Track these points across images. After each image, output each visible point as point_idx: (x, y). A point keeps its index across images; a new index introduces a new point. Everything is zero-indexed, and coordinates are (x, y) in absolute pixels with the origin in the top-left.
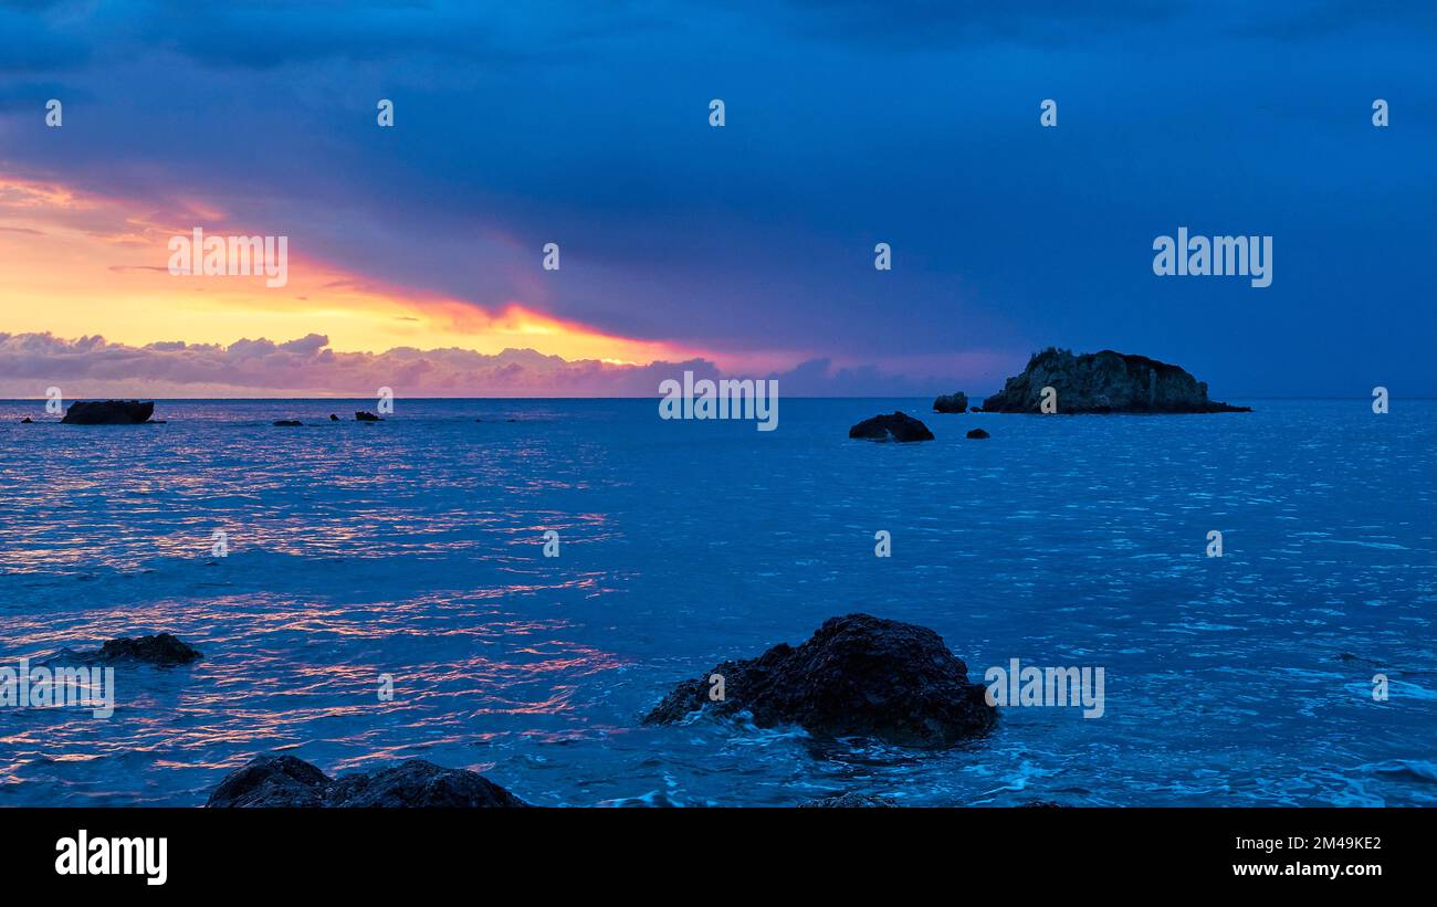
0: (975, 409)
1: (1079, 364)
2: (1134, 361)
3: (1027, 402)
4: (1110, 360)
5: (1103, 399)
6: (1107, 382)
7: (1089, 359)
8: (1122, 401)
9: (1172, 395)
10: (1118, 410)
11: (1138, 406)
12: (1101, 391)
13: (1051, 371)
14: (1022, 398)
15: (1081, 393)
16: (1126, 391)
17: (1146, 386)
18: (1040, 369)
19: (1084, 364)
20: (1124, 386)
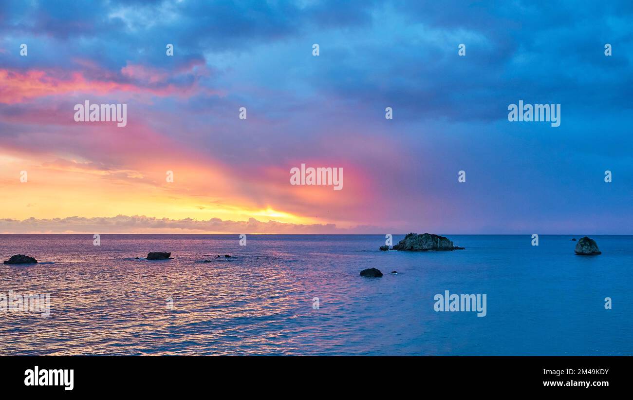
0: (391, 250)
1: (419, 237)
2: (433, 236)
3: (405, 247)
4: (427, 236)
5: (425, 247)
6: (426, 242)
7: (421, 236)
8: (431, 247)
9: (444, 245)
10: (430, 249)
11: (435, 249)
12: (425, 245)
13: (411, 239)
14: (403, 246)
15: (419, 245)
16: (431, 244)
17: (437, 243)
18: (408, 239)
19: (420, 237)
20: (431, 243)
